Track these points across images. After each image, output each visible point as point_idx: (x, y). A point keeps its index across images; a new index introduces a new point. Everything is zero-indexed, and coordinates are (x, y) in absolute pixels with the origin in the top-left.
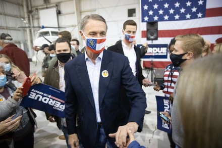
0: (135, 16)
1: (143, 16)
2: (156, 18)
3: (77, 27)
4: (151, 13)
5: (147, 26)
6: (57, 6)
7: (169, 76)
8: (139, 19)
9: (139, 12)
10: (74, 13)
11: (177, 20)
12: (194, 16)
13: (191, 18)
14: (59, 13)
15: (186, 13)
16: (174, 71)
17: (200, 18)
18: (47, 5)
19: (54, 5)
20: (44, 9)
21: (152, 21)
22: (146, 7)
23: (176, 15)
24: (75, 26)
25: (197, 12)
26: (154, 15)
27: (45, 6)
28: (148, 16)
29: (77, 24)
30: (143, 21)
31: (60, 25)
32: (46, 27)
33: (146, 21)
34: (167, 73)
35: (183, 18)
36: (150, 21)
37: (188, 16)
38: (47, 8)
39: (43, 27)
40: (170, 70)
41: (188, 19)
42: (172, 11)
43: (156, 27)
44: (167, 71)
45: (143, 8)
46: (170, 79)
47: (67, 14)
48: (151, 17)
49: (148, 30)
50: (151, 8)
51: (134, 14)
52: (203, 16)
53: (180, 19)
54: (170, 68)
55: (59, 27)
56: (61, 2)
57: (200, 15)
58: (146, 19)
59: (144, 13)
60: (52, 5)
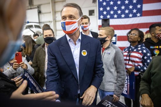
0: (94, 15)
1: (99, 15)
2: (108, 17)
3: (53, 23)
4: (105, 13)
5: (102, 22)
6: (38, 7)
7: (127, 56)
8: (97, 17)
9: (97, 12)
10: (50, 12)
11: (123, 18)
12: (135, 15)
13: (133, 17)
14: (40, 12)
15: (129, 13)
16: (131, 52)
17: (138, 17)
18: (31, 7)
19: (36, 7)
20: (29, 9)
21: (106, 18)
22: (101, 9)
23: (122, 15)
24: (51, 22)
25: (137, 12)
26: (107, 14)
27: (30, 8)
28: (103, 15)
29: (52, 20)
30: (99, 18)
31: (41, 21)
32: (30, 22)
33: (102, 19)
34: (126, 54)
35: (127, 16)
36: (104, 19)
37: (131, 15)
38: (31, 9)
39: (28, 22)
40: (128, 51)
41: (131, 17)
42: (119, 12)
43: (108, 22)
44: (125, 52)
45: (99, 10)
46: (128, 58)
47: (45, 13)
48: (105, 16)
49: (103, 25)
50: (105, 9)
51: (93, 14)
52: (141, 16)
53: (125, 17)
54: (127, 50)
55: (39, 23)
56: (41, 5)
57: (138, 15)
58: (102, 17)
59: (100, 13)
60: (34, 7)
